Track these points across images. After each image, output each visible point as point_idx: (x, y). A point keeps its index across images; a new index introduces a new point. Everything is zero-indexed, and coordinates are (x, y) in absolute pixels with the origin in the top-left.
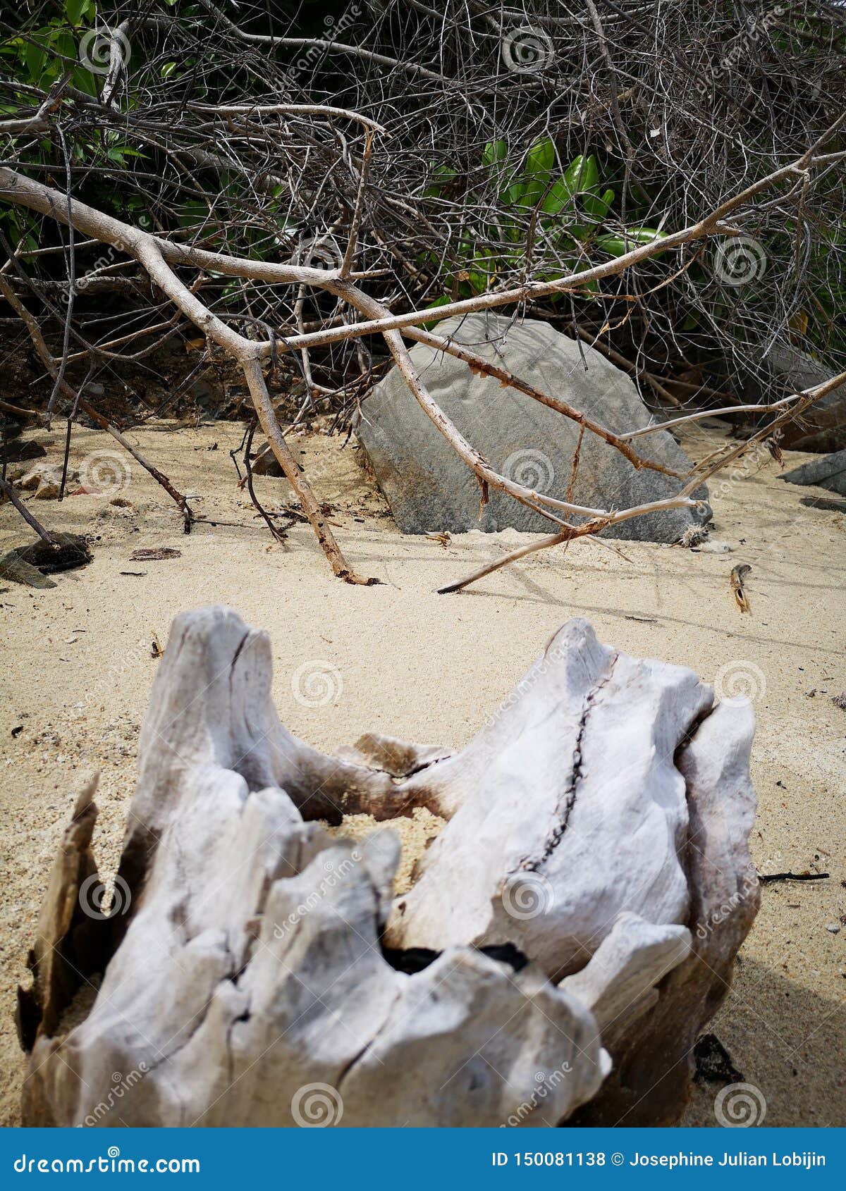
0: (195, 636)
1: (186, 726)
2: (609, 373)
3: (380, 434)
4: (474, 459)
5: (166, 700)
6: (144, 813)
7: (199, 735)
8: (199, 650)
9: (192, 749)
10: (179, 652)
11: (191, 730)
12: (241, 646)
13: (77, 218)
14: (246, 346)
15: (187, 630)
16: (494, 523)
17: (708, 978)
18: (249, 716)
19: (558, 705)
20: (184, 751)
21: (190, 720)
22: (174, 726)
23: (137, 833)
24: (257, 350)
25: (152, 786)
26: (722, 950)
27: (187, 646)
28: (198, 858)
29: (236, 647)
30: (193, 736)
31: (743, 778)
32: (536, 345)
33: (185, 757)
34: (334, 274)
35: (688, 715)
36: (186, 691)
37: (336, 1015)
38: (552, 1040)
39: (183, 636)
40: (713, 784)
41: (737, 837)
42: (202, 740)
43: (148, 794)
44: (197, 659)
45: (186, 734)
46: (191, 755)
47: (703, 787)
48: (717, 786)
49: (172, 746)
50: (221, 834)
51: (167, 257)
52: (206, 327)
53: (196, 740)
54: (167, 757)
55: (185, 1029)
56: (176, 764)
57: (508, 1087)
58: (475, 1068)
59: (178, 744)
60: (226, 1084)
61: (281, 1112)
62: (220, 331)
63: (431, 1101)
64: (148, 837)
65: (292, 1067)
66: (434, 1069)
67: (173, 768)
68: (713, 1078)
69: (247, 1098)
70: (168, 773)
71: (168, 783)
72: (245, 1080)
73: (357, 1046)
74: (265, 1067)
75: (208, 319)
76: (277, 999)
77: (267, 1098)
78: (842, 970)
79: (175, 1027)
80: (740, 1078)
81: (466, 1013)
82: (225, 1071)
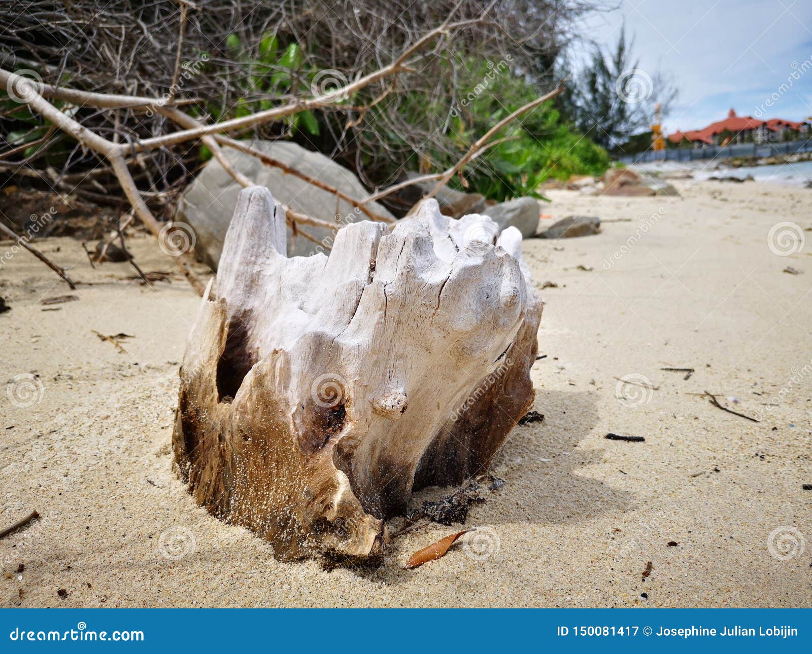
1: (259, 246)
5: (244, 235)
6: (238, 303)
7: (268, 250)
9: (265, 259)
10: (247, 208)
11: (263, 248)
14: (113, 148)
15: (251, 196)
20: (260, 261)
21: (261, 242)
22: (253, 248)
23: (234, 317)
24: (121, 149)
25: (242, 286)
30: (264, 251)
33: (262, 264)
36: (257, 227)
37: (431, 271)
39: (249, 199)
42: (271, 252)
43: (239, 292)
44: (261, 208)
45: (260, 251)
46: (265, 262)
49: (253, 258)
52: (81, 136)
53: (266, 253)
54: (250, 266)
55: (345, 321)
56: (257, 268)
57: (501, 294)
58: (486, 290)
59: (257, 257)
60: (383, 321)
61: (410, 326)
62: (92, 137)
63: (472, 307)
64: (243, 317)
65: (420, 291)
66: (472, 290)
67: (255, 271)
68: (531, 421)
69: (393, 325)
70: (252, 275)
71: (252, 281)
72: (393, 312)
73: (444, 277)
74: (405, 298)
75: (82, 130)
76: (408, 261)
77: (403, 319)
78: (568, 383)
79: (340, 321)
80: (542, 416)
81: (483, 260)
82: (383, 312)
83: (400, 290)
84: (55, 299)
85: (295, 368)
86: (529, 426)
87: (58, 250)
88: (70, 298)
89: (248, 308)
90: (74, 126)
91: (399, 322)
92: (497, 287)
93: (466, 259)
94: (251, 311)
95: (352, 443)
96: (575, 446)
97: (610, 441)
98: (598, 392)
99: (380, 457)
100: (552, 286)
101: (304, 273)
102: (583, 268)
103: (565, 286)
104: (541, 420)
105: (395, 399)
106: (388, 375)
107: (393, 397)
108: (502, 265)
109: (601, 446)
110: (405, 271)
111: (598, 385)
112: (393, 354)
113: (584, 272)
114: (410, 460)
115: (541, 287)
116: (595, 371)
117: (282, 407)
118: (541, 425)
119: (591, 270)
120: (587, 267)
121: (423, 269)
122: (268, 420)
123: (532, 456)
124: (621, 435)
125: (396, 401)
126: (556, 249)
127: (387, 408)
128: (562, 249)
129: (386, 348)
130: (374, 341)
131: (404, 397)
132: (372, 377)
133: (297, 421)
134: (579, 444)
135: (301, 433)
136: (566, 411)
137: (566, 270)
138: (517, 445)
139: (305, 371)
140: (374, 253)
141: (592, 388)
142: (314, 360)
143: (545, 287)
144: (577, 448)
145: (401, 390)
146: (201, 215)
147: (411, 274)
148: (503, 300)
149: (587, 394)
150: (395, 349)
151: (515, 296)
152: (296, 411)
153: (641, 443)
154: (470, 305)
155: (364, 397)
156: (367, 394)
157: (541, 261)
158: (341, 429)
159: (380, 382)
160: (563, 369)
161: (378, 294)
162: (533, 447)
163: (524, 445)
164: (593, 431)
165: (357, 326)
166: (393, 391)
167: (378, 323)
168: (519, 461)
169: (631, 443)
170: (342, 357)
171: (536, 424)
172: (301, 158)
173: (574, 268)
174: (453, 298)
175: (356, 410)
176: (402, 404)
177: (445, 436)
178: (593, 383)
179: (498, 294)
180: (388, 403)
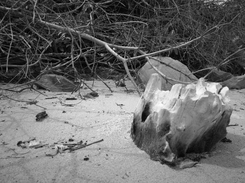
2: (183, 65)
4: (165, 76)
8: (156, 78)
9: (155, 90)
10: (153, 79)
13: (95, 40)
14: (124, 59)
15: (154, 76)
21: (155, 87)
22: (153, 88)
24: (126, 60)
25: (149, 96)
34: (137, 48)
36: (154, 83)
43: (149, 98)
48: (225, 96)
51: (110, 46)
52: (117, 57)
55: (172, 107)
56: (153, 93)
57: (213, 105)
58: (209, 103)
59: (153, 90)
61: (187, 110)
62: (120, 57)
63: (205, 107)
65: (190, 102)
66: (205, 103)
68: (227, 142)
69: (183, 109)
71: (152, 96)
72: (183, 106)
73: (197, 99)
74: (187, 103)
75: (118, 55)
76: (188, 95)
77: (186, 108)
78: (243, 133)
80: (231, 141)
81: (208, 96)
82: (181, 106)
83: (185, 101)
84: (108, 95)
85: (159, 116)
87: (109, 83)
89: (150, 102)
90: (116, 54)
91: (185, 109)
92: (212, 103)
93: (204, 95)
94: (151, 102)
95: (171, 136)
99: (178, 141)
101: (164, 95)
106: (181, 121)
112: (182, 117)
114: (186, 143)
117: (155, 125)
118: (230, 143)
121: (192, 97)
122: (152, 127)
125: (182, 128)
129: (181, 115)
130: (178, 113)
131: (185, 127)
132: (177, 121)
133: (158, 129)
135: (159, 131)
139: (161, 117)
140: (180, 92)
142: (163, 115)
145: (184, 125)
146: (143, 76)
147: (189, 98)
148: (213, 107)
150: (183, 115)
151: (217, 106)
152: (158, 126)
155: (175, 126)
158: (168, 132)
159: (179, 122)
160: (243, 129)
161: (180, 102)
162: (226, 149)
165: (174, 109)
166: (182, 125)
167: (179, 108)
170: (170, 115)
174: (199, 105)
176: (184, 129)
177: (198, 140)
179: (212, 105)
180: (180, 128)
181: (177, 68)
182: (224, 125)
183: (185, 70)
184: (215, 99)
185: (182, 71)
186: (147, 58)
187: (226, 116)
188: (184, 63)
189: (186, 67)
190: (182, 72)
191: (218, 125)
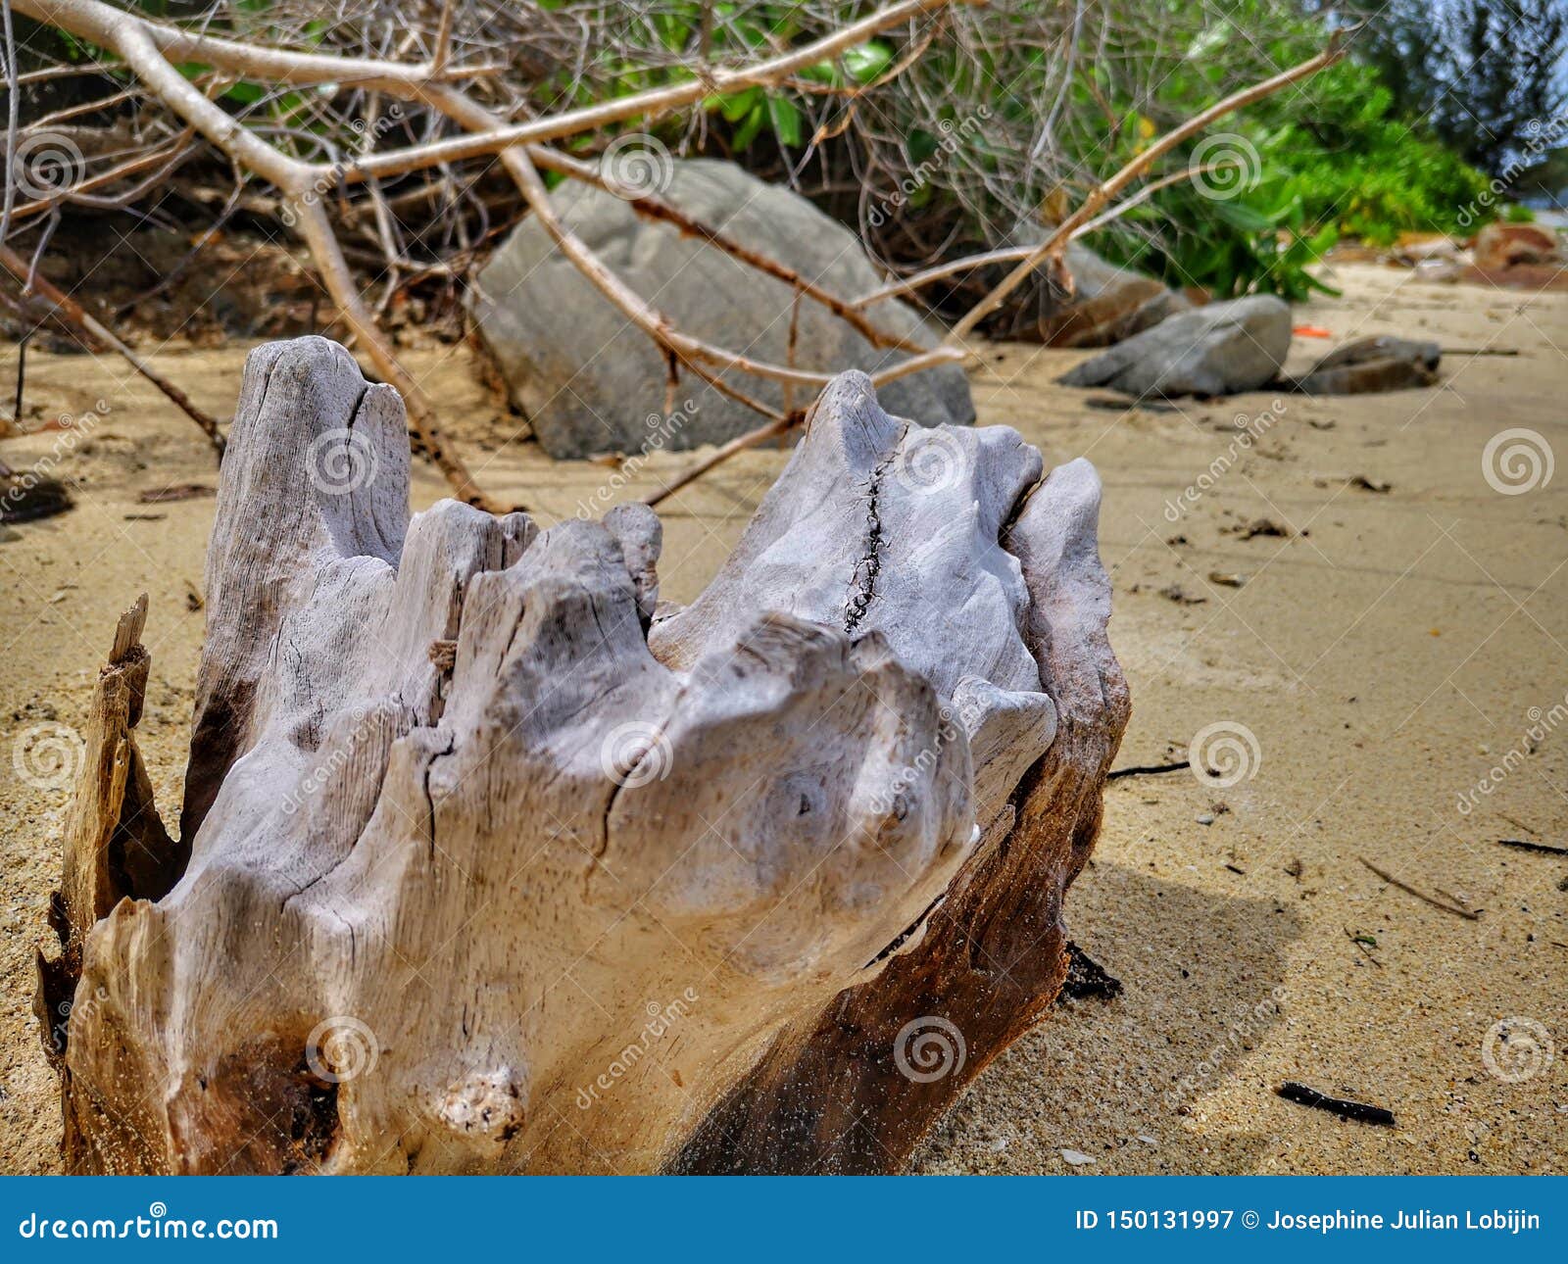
0: (286, 370)
1: (283, 512)
2: (824, 230)
3: (508, 319)
4: (653, 320)
5: (247, 477)
6: (225, 662)
7: (306, 524)
8: (296, 392)
9: (296, 547)
10: (261, 403)
11: (293, 517)
12: (360, 401)
15: (272, 365)
16: (684, 440)
17: (1073, 804)
18: (380, 517)
19: (835, 481)
20: (284, 551)
21: (288, 501)
22: (264, 515)
23: (215, 698)
24: (315, 177)
25: (236, 618)
26: (1089, 764)
27: (276, 387)
28: (331, 657)
29: (352, 402)
30: (295, 527)
31: (1091, 557)
32: (720, 192)
33: (288, 559)
34: (422, 71)
35: (1012, 486)
36: (279, 458)
37: (594, 722)
38: (910, 729)
39: (267, 376)
40: (1055, 564)
41: (1092, 625)
42: (313, 529)
43: (228, 631)
44: (293, 405)
45: (284, 525)
46: (297, 556)
47: (1042, 570)
48: (1058, 567)
49: (263, 545)
50: (365, 617)
51: (163, 49)
52: (232, 145)
53: (301, 532)
54: (257, 564)
55: (344, 833)
56: (273, 574)
58: (802, 786)
59: (273, 542)
60: (424, 870)
61: (517, 896)
62: (254, 147)
63: (744, 839)
64: (235, 699)
65: (534, 797)
66: (744, 788)
67: (268, 581)
68: (1082, 992)
69: (459, 886)
70: (261, 590)
71: (261, 606)
72: (458, 851)
74: (489, 812)
75: (235, 133)
76: (501, 693)
77: (492, 875)
78: (1224, 861)
79: (327, 835)
80: (1116, 985)
81: (788, 689)
82: (423, 844)
83: (471, 785)
84: (168, 491)
86: (1071, 1009)
88: (196, 490)
89: (248, 679)
90: (220, 123)
91: (478, 880)
92: (842, 774)
93: (725, 686)
94: (252, 685)
96: (1181, 1112)
97: (1292, 1110)
98: (1304, 908)
100: (1272, 531)
101: (341, 622)
102: (1364, 484)
103: (1306, 534)
104: (1112, 996)
105: (476, 1102)
106: (459, 1026)
107: (469, 1095)
108: (872, 700)
109: (1259, 1125)
110: (487, 725)
111: (1311, 882)
112: (471, 967)
113: (1367, 495)
115: (1245, 533)
116: (1312, 827)
118: (1107, 1009)
119: (1386, 488)
120: (1377, 483)
121: (563, 713)
122: (128, 1088)
123: (1047, 1128)
124: (1326, 1091)
125: (480, 1109)
126: (1314, 424)
127: (453, 1126)
128: (1329, 426)
129: (446, 949)
130: (402, 924)
131: (507, 1099)
132: (406, 1028)
134: (1197, 1108)
135: (193, 1159)
136: (1192, 968)
137: (1323, 485)
138: (1018, 1077)
139: (208, 981)
141: (1287, 890)
142: (234, 951)
143: (1253, 534)
144: (1188, 1123)
145: (499, 1076)
147: (506, 738)
149: (1269, 910)
150: (479, 955)
152: (181, 1094)
153: (1380, 1133)
154: (735, 837)
156: (397, 1073)
157: (1269, 456)
158: (326, 1154)
159: (433, 1041)
160: (1222, 810)
161: (410, 786)
162: (1059, 1096)
163: (1039, 1079)
164: (1249, 1062)
165: (364, 863)
166: (476, 1076)
167: (411, 876)
168: (1002, 1144)
169: (1352, 1127)
170: (315, 955)
171: (1093, 1005)
172: (741, 196)
173: (1343, 481)
174: (661, 824)
175: (361, 1113)
176: (499, 1120)
178: (1296, 871)
179: (841, 803)
180: (456, 1110)
181: (771, 256)
182: (1040, 881)
183: (838, 270)
184: (887, 714)
185: (803, 280)
186: (516, 160)
187: (1057, 794)
188: (841, 209)
189: (847, 243)
190: (803, 288)
191: (976, 900)
